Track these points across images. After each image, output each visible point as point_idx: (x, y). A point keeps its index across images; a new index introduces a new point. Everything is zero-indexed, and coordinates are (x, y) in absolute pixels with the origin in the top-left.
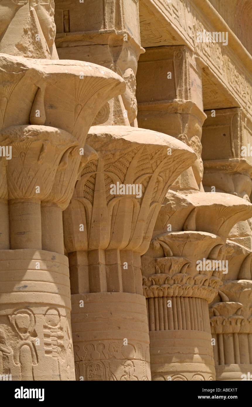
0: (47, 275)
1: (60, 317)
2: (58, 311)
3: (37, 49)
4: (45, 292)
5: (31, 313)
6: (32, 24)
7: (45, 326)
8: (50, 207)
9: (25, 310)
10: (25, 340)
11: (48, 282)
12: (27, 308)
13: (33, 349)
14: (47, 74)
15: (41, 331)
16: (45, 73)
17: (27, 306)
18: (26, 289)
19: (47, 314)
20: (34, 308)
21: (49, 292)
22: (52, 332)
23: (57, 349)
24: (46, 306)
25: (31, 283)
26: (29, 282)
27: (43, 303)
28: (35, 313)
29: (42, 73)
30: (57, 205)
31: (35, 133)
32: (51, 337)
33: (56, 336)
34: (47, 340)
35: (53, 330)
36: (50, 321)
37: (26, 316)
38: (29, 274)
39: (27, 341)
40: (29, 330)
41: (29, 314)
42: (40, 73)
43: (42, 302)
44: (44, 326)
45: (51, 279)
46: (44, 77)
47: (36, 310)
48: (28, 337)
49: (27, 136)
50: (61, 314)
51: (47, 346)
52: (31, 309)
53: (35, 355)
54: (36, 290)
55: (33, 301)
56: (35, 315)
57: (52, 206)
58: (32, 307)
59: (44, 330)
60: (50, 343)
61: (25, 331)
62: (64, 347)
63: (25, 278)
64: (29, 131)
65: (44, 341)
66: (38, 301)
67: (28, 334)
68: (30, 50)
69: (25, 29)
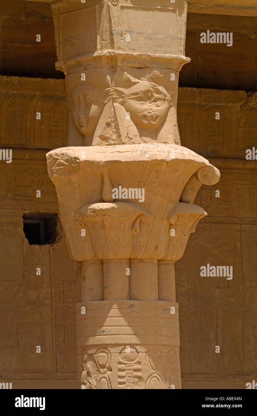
0: (122, 321)
1: (138, 353)
2: (136, 349)
3: (118, 137)
4: (120, 335)
5: (108, 352)
6: (115, 117)
7: (120, 362)
8: (137, 263)
9: (104, 350)
10: (104, 374)
11: (124, 326)
12: (105, 348)
13: (109, 381)
14: (104, 162)
15: (115, 366)
16: (102, 161)
17: (104, 347)
18: (104, 333)
19: (123, 352)
20: (111, 348)
21: (124, 335)
22: (128, 367)
23: (132, 380)
24: (122, 346)
25: (107, 328)
26: (107, 327)
27: (118, 343)
28: (111, 352)
29: (99, 162)
30: (144, 261)
31: (94, 211)
32: (126, 371)
33: (133, 369)
34: (121, 373)
35: (129, 365)
36: (125, 358)
37: (104, 355)
38: (108, 321)
39: (105, 375)
40: (107, 366)
41: (107, 353)
42: (96, 163)
43: (116, 343)
44: (118, 362)
45: (126, 324)
46: (101, 165)
47: (111, 350)
48: (106, 372)
49: (89, 213)
50: (139, 351)
51: (121, 378)
52: (108, 349)
53: (110, 386)
54: (112, 333)
55: (109, 342)
56: (111, 354)
57: (139, 262)
58: (109, 347)
59: (118, 366)
60: (124, 376)
61: (103, 367)
62: (142, 378)
63: (106, 324)
64: (91, 209)
65: (118, 374)
66: (113, 343)
67: (106, 369)
68: (113, 138)
69: (107, 122)
